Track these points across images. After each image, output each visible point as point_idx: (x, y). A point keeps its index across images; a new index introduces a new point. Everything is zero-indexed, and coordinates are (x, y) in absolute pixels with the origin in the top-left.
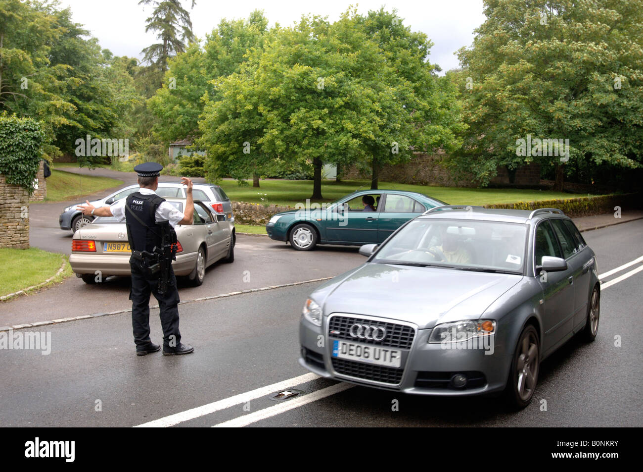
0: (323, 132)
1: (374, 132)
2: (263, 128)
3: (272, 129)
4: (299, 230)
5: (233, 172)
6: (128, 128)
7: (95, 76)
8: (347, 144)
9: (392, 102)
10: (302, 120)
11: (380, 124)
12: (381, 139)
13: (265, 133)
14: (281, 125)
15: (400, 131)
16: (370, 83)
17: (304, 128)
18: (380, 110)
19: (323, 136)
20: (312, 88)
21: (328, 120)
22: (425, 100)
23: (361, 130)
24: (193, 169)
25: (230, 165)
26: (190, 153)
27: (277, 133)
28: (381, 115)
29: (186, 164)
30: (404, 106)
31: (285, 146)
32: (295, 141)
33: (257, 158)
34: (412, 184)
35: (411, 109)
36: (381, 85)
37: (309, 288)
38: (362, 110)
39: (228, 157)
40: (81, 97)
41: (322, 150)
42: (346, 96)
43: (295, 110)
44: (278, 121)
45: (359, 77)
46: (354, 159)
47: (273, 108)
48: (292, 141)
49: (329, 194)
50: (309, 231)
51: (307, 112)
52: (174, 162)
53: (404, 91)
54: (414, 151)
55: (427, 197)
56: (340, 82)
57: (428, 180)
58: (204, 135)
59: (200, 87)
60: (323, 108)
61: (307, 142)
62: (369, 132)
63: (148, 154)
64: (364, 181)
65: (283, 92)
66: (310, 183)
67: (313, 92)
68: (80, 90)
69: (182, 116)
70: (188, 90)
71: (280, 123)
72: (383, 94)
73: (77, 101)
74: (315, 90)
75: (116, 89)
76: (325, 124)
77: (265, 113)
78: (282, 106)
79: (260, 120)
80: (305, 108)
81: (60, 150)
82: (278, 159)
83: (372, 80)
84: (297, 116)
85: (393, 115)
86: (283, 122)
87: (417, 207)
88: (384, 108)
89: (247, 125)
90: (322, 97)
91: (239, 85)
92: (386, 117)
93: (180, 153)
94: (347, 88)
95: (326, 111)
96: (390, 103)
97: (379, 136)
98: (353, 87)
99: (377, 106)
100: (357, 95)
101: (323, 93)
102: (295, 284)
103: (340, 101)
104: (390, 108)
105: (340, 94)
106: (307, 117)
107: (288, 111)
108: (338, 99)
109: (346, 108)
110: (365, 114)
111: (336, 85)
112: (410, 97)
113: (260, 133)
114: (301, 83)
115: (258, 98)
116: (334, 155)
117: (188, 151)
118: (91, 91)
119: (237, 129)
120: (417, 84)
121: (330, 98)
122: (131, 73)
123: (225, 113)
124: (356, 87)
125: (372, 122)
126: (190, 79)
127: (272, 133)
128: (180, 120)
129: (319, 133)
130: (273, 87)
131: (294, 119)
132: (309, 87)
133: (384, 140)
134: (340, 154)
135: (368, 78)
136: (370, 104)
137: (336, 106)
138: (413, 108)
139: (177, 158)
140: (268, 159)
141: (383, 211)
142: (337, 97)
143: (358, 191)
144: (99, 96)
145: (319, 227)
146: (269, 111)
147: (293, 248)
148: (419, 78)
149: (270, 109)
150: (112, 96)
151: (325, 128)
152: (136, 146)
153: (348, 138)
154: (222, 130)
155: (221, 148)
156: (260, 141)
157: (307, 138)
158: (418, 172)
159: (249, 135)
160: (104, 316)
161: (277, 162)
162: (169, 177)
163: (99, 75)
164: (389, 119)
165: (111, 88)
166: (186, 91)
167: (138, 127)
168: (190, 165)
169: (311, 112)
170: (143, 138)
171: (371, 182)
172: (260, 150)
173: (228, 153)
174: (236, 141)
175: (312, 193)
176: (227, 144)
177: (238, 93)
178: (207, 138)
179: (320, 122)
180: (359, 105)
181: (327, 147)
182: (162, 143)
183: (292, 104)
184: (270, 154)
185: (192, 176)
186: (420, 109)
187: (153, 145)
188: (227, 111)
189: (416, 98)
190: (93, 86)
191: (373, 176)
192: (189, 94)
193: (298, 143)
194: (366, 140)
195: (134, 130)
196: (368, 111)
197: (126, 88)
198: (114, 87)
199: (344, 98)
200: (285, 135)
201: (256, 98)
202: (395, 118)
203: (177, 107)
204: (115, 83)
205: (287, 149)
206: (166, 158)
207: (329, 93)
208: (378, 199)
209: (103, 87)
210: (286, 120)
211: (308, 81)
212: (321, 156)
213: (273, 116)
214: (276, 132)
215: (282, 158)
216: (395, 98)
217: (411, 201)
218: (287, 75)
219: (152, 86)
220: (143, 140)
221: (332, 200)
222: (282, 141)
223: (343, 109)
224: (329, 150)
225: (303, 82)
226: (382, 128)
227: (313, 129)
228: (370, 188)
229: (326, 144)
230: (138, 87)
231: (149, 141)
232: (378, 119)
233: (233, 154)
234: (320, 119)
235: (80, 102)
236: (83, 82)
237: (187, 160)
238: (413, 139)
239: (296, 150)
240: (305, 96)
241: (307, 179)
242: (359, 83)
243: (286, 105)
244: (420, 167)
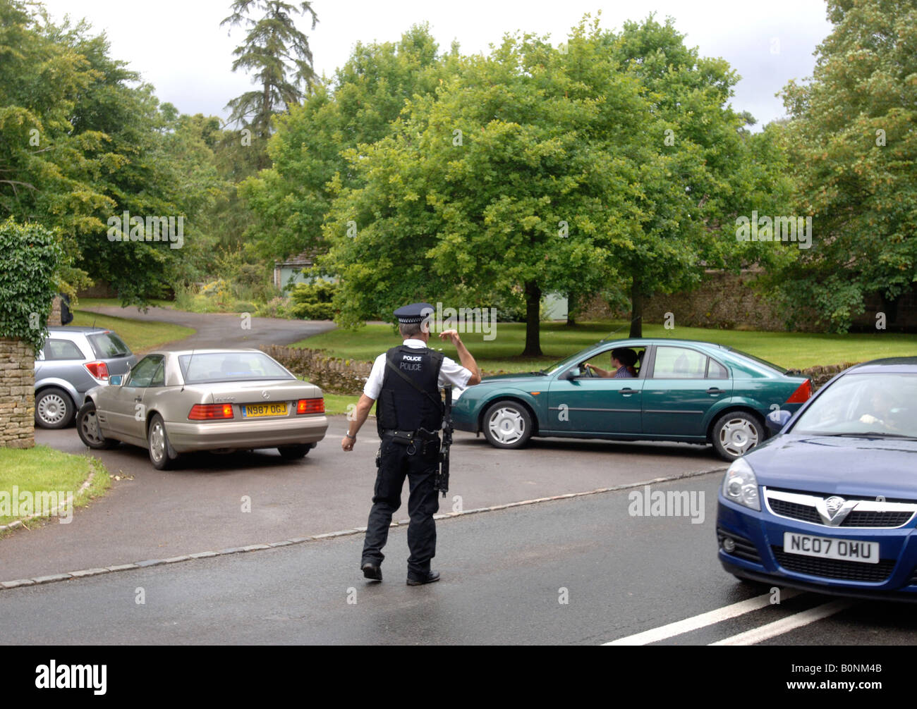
0: (542, 238)
1: (633, 235)
2: (435, 232)
3: (452, 233)
4: (499, 411)
5: (383, 310)
6: (203, 237)
7: (149, 149)
8: (585, 258)
9: (665, 182)
10: (504, 217)
11: (643, 220)
12: (646, 246)
13: (440, 240)
14: (467, 227)
15: (680, 235)
16: (624, 150)
17: (507, 230)
18: (643, 196)
19: (542, 243)
20: (521, 161)
21: (550, 216)
22: (726, 177)
23: (610, 233)
24: (316, 306)
25: (379, 298)
26: (309, 280)
27: (460, 240)
28: (645, 205)
29: (304, 298)
30: (687, 189)
31: (475, 263)
32: (492, 254)
33: (424, 285)
34: (705, 326)
35: (699, 195)
36: (647, 152)
37: (518, 516)
38: (610, 197)
39: (375, 285)
40: (124, 185)
41: (540, 266)
42: (581, 173)
43: (492, 201)
44: (463, 219)
45: (605, 138)
46: (598, 284)
47: (453, 196)
48: (487, 255)
49: (554, 347)
50: (518, 414)
51: (514, 202)
52: (282, 295)
53: (686, 161)
54: (708, 267)
55: (731, 350)
56: (570, 148)
57: (734, 320)
58: (332, 249)
59: (329, 162)
60: (542, 195)
61: (513, 254)
62: (623, 235)
63: (239, 280)
64: (617, 323)
65: (469, 168)
66: (520, 328)
67: (522, 167)
68: (123, 172)
69: (298, 213)
70: (308, 167)
71: (465, 223)
72: (648, 168)
73: (118, 192)
74: (527, 163)
75: (183, 170)
76: (545, 223)
77: (438, 206)
78: (469, 192)
79: (431, 218)
80: (510, 197)
81: (88, 276)
82: (462, 285)
83: (628, 143)
84: (497, 211)
85: (667, 205)
86: (472, 221)
87: (713, 368)
88: (649, 192)
89: (408, 229)
90: (540, 175)
91: (394, 159)
92: (653, 208)
93: (291, 279)
94: (582, 158)
95: (547, 199)
96: (661, 184)
97: (643, 243)
98: (592, 156)
99: (637, 190)
100: (599, 170)
101: (541, 169)
102: (493, 508)
103: (570, 182)
104: (661, 192)
105: (571, 170)
106: (512, 212)
107: (480, 202)
108: (568, 179)
109: (581, 193)
110: (616, 204)
111: (563, 153)
112: (697, 173)
113: (430, 240)
114: (501, 153)
115: (428, 181)
116: (561, 276)
117: (306, 276)
118: (141, 175)
119: (391, 236)
120: (714, 151)
121: (553, 177)
122: (210, 142)
123: (369, 208)
124: (599, 157)
125: (628, 218)
126: (312, 148)
127: (451, 240)
128: (294, 220)
129: (535, 238)
130: (452, 161)
131: (490, 215)
132: (516, 158)
133: (651, 249)
134: (572, 276)
135: (622, 141)
136: (624, 185)
137: (564, 191)
138: (703, 192)
139: (285, 289)
140: (447, 286)
141: (650, 376)
142: (565, 175)
143: (606, 341)
144: (154, 184)
145: (536, 406)
146: (446, 202)
147: (489, 443)
148: (717, 140)
149: (448, 198)
150: (177, 182)
151: (546, 230)
152: (217, 267)
153: (586, 246)
154: (366, 239)
155: (363, 270)
156: (430, 254)
157: (514, 247)
158: (716, 304)
159: (412, 246)
160: (157, 565)
161: (461, 291)
162: (274, 321)
163: (155, 147)
164: (659, 212)
165: (175, 168)
166: (304, 169)
167: (221, 236)
168: (310, 300)
169: (521, 203)
170: (228, 254)
171: (629, 324)
172: (430, 271)
173: (375, 278)
174: (388, 256)
175: (523, 346)
176: (372, 262)
177: (392, 173)
178: (339, 253)
179: (537, 219)
180: (604, 187)
181: (549, 262)
182: (263, 261)
183: (485, 190)
184: (445, 276)
185: (313, 318)
186: (716, 194)
187: (246, 265)
188: (372, 204)
189: (709, 175)
190: (144, 166)
191: (634, 312)
192: (310, 175)
193: (499, 258)
194: (618, 250)
195: (213, 241)
196: (621, 198)
197: (201, 168)
198: (181, 166)
199: (577, 177)
200: (473, 244)
201: (423, 180)
202: (670, 211)
203: (290, 198)
204: (182, 160)
205: (478, 268)
206: (269, 288)
207: (552, 169)
208: (642, 354)
209: (162, 167)
210: (477, 217)
211: (514, 148)
212: (541, 279)
213: (453, 211)
214: (458, 239)
215: (469, 284)
216: (669, 174)
217: (701, 360)
218: (478, 140)
219: (244, 164)
220: (229, 257)
221: (559, 358)
222: (470, 253)
223: (577, 195)
224: (553, 268)
225: (505, 150)
226: (647, 227)
227: (525, 233)
228: (627, 335)
229: (547, 258)
230: (220, 167)
231: (239, 258)
232: (639, 212)
233: (383, 279)
234: (536, 214)
235: (122, 195)
236: (127, 161)
237: (305, 291)
238: (704, 247)
239: (494, 268)
240: (508, 174)
241: (515, 320)
242: (604, 149)
243: (475, 192)
244: (720, 296)
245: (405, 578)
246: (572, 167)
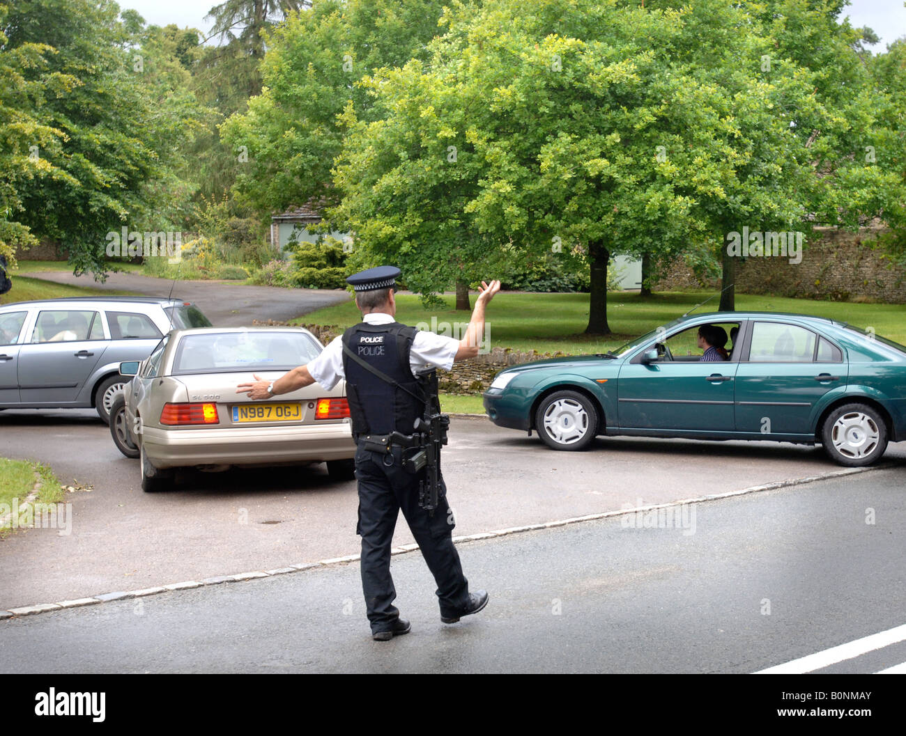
0: (611, 184)
1: (724, 182)
2: (476, 179)
3: (498, 179)
4: (556, 403)
5: (410, 278)
6: (179, 183)
7: (107, 69)
8: (663, 209)
9: (765, 116)
10: (563, 160)
11: (739, 163)
12: (740, 198)
13: (482, 188)
14: (516, 172)
15: (783, 182)
16: (714, 74)
17: (567, 176)
18: (737, 133)
19: (610, 192)
20: (584, 87)
21: (620, 157)
22: (841, 108)
23: (695, 179)
24: (324, 271)
25: (405, 262)
26: (316, 237)
27: (509, 189)
28: (739, 144)
29: (309, 261)
30: (792, 124)
31: (526, 218)
32: (548, 206)
33: (462, 246)
34: (813, 297)
35: (807, 131)
36: (740, 76)
37: (581, 534)
38: (695, 135)
39: (400, 245)
40: (76, 115)
41: (608, 219)
42: (660, 104)
43: (548, 138)
44: (511, 162)
45: (690, 59)
46: (680, 244)
47: (498, 133)
48: (541, 207)
49: (625, 322)
50: (580, 407)
51: (575, 141)
52: (280, 258)
53: (792, 89)
54: (816, 223)
55: (846, 326)
56: (645, 72)
57: (849, 290)
58: (345, 200)
59: (340, 88)
60: (610, 132)
61: (576, 207)
62: (712, 181)
63: (226, 239)
64: (703, 293)
65: (521, 97)
66: (582, 300)
67: (585, 96)
68: (74, 99)
69: (301, 154)
70: (315, 95)
71: (514, 167)
72: (744, 97)
73: (68, 124)
74: (591, 91)
75: (152, 96)
76: (615, 167)
77: (480, 144)
78: (519, 127)
79: (470, 160)
80: (570, 133)
81: (30, 232)
82: (509, 245)
83: (719, 66)
84: (554, 152)
85: (767, 145)
86: (522, 164)
87: (824, 348)
88: (745, 128)
89: (442, 174)
90: (607, 106)
91: (424, 87)
92: (750, 148)
93: (293, 236)
94: (661, 85)
95: (615, 137)
96: (760, 117)
97: (736, 193)
98: (674, 82)
99: (730, 125)
100: (682, 100)
101: (610, 98)
102: (548, 524)
103: (646, 115)
104: (760, 128)
105: (647, 100)
106: (573, 153)
107: (532, 140)
108: (643, 111)
109: (660, 129)
110: (702, 143)
111: (637, 80)
112: (805, 104)
113: (470, 189)
114: (560, 77)
115: (466, 114)
116: (634, 233)
117: (312, 233)
118: (97, 103)
119: (420, 183)
120: (822, 74)
121: (625, 108)
122: (187, 61)
123: (391, 148)
124: (683, 83)
125: (718, 160)
126: (318, 69)
127: (495, 189)
128: (297, 161)
129: (602, 185)
130: (497, 86)
131: (547, 157)
132: (577, 85)
133: (746, 202)
134: (648, 233)
135: (711, 62)
136: (714, 120)
137: (637, 126)
138: (812, 127)
139: (286, 249)
140: (489, 247)
141: (746, 359)
142: (639, 106)
143: (690, 316)
144: (116, 114)
145: (603, 396)
146: (489, 140)
147: (544, 443)
148: (827, 60)
149: (491, 135)
150: (144, 112)
151: (616, 176)
152: (198, 221)
153: (665, 195)
154: (388, 186)
155: (384, 228)
156: (469, 208)
157: (575, 198)
158: (827, 270)
159: (447, 195)
160: (123, 598)
161: (508, 252)
162: (272, 289)
163: (116, 65)
164: (757, 153)
165: (143, 93)
166: (308, 96)
167: (202, 181)
168: (316, 263)
169: (584, 141)
170: (212, 205)
171: (718, 294)
172: (471, 227)
173: (400, 237)
174: (416, 209)
175: (586, 322)
176: (396, 217)
177: (422, 102)
178: (353, 205)
179: (604, 162)
180: (689, 122)
181: (620, 215)
182: (256, 214)
183: (538, 125)
184: (489, 235)
185: (321, 287)
186: (829, 131)
187: (234, 219)
188: (394, 143)
189: (819, 106)
190: (100, 91)
191: (724, 280)
192: (316, 104)
193: (556, 211)
194: (707, 201)
195: (193, 188)
196: (709, 135)
197: (176, 95)
198: (149, 92)
199: (655, 109)
200: (524, 193)
201: (461, 112)
202: (771, 152)
203: (290, 134)
204: (150, 84)
205: (530, 225)
206: (264, 248)
207: (623, 98)
208: (735, 332)
209: (125, 92)
210: (529, 159)
211: (575, 71)
212: (607, 238)
213: (498, 151)
214: (506, 188)
215: (518, 244)
216: (771, 106)
217: (809, 339)
218: (531, 59)
219: (231, 91)
220: (214, 209)
221: (631, 337)
222: (520, 205)
223: (654, 132)
224: (624, 222)
225: (564, 73)
226: (743, 172)
227: (589, 179)
228: (717, 308)
229: (616, 210)
230: (200, 93)
231: (226, 210)
232: (733, 152)
233: (409, 239)
234: (603, 155)
235: (74, 128)
236: (80, 83)
237: (310, 253)
238: (813, 198)
239: (551, 224)
240: (568, 105)
241: (575, 289)
242: (690, 73)
243: (526, 126)
244: (832, 259)
245: (438, 613)
246: (649, 96)
